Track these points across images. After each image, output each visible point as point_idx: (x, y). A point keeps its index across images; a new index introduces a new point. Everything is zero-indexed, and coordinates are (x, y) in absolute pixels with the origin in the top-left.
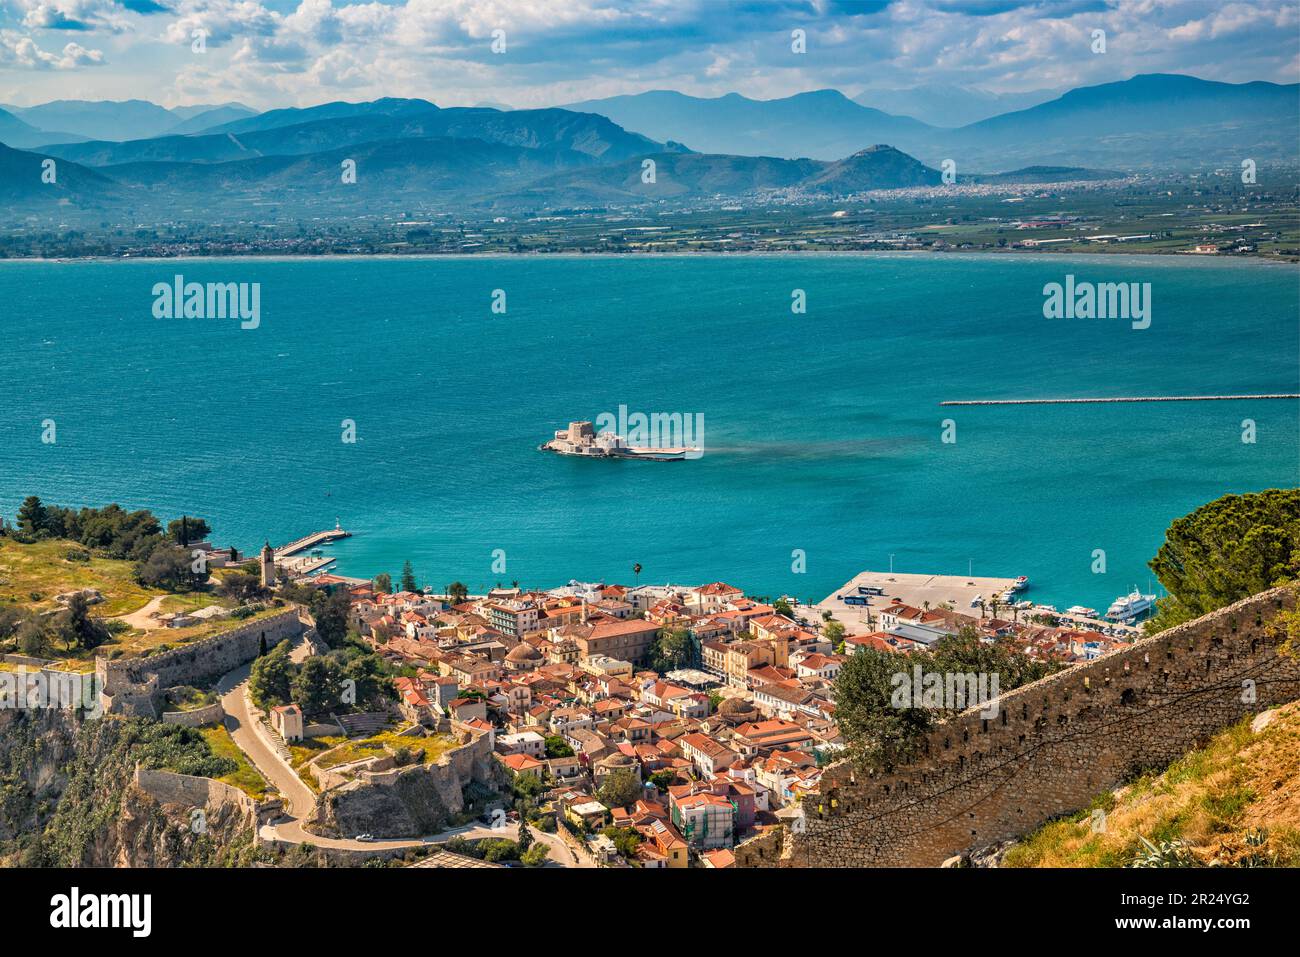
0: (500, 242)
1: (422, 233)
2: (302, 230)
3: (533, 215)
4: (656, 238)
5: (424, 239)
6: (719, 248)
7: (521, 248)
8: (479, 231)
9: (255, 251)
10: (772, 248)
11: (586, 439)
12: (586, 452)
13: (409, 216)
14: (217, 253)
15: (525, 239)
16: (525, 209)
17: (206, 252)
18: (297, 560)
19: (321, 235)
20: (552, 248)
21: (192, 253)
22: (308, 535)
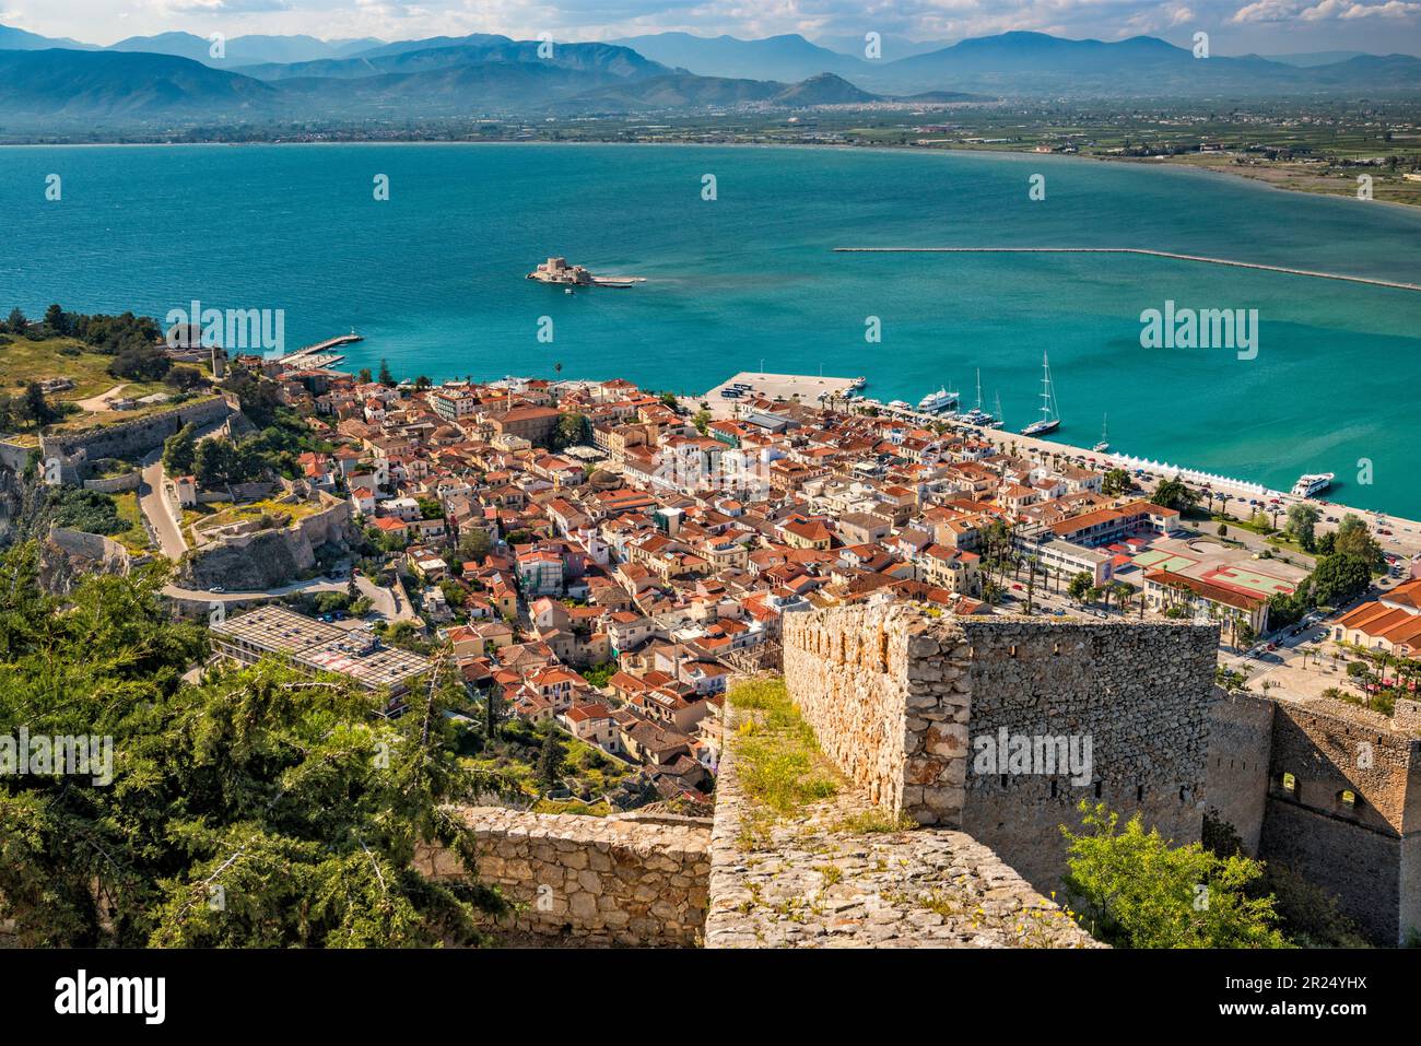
0: (545, 134)
1: (492, 127)
2: (408, 125)
3: (575, 117)
4: (659, 133)
5: (491, 131)
6: (701, 141)
7: (559, 138)
8: (533, 126)
9: (370, 139)
10: (739, 141)
11: (559, 271)
12: (559, 280)
13: (487, 117)
14: (342, 140)
15: (565, 133)
16: (572, 113)
17: (334, 139)
18: (314, 357)
19: (420, 128)
20: (582, 138)
21: (324, 140)
22: (329, 339)
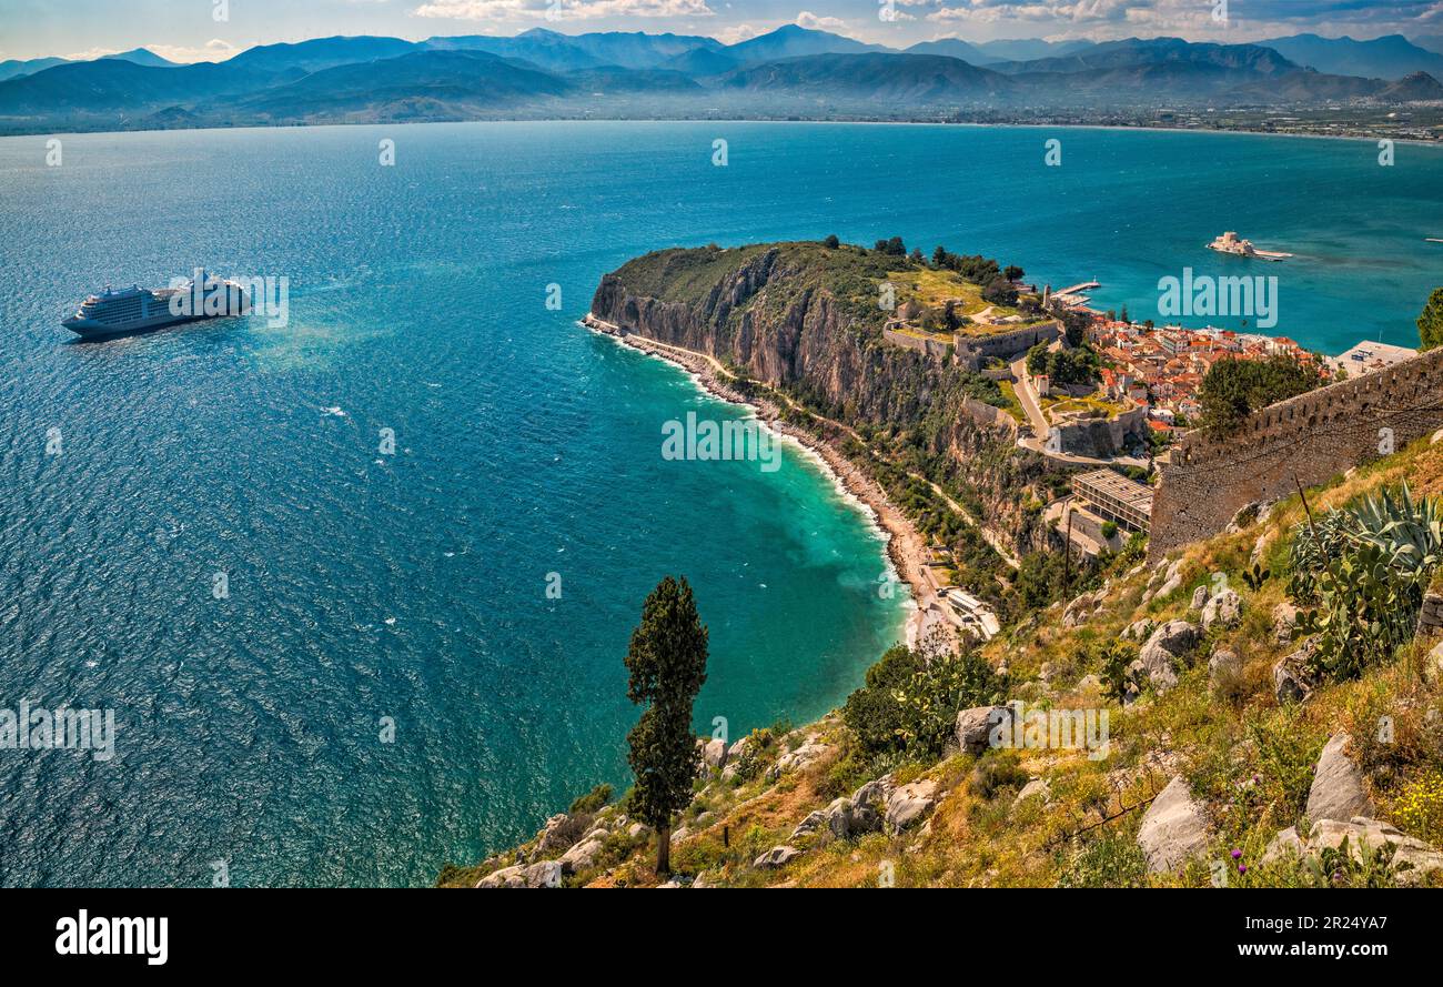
0: (1208, 123)
1: (1168, 116)
2: (1108, 111)
3: (1229, 108)
4: (1291, 125)
5: (1169, 119)
6: (1323, 133)
7: (1219, 127)
8: (1198, 116)
9: (1082, 123)
10: (1352, 134)
12: (1232, 251)
13: (1164, 106)
14: (1062, 123)
15: (1222, 122)
16: (1225, 104)
17: (1056, 123)
18: (1071, 297)
19: (1117, 114)
20: (1236, 128)
21: (1049, 123)
22: (1079, 283)
